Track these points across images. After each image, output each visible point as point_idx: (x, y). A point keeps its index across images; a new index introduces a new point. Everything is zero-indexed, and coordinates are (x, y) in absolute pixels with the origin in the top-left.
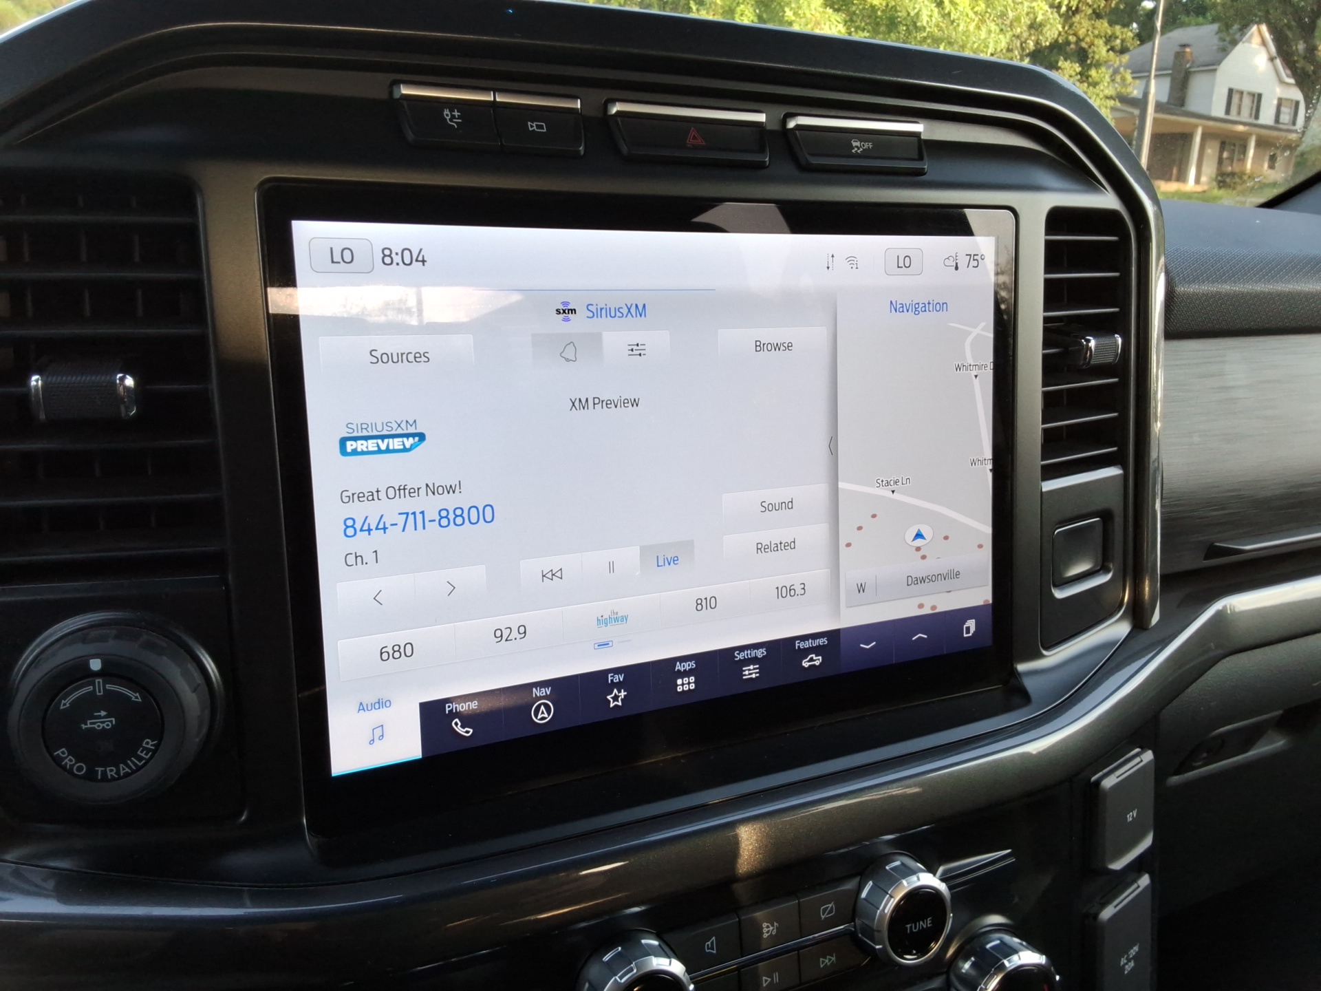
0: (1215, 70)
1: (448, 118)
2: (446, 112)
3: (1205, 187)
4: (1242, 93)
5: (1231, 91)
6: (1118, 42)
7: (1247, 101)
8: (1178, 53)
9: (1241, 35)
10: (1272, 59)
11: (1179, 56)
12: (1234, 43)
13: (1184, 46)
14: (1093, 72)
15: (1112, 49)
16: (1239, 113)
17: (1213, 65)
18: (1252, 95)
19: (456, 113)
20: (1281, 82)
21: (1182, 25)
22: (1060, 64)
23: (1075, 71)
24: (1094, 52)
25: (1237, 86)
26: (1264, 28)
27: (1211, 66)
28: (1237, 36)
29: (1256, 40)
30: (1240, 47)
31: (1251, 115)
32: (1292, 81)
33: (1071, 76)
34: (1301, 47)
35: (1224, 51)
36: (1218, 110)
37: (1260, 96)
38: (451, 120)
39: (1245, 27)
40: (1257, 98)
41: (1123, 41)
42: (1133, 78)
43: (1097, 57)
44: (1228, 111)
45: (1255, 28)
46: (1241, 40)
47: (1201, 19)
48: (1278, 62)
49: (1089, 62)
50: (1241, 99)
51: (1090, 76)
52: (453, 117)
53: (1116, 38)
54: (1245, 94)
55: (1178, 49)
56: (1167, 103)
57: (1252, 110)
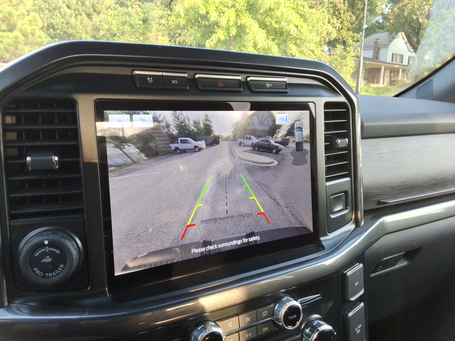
0: (388, 47)
1: (149, 80)
2: (148, 78)
3: (386, 86)
4: (397, 54)
5: (393, 54)
6: (356, 38)
7: (398, 57)
8: (375, 42)
9: (396, 36)
10: (406, 44)
11: (376, 43)
12: (394, 38)
13: (378, 39)
14: (348, 48)
15: (354, 41)
16: (396, 61)
17: (387, 45)
18: (400, 55)
19: (151, 79)
20: (409, 51)
21: (376, 33)
22: (337, 46)
23: (342, 48)
24: (348, 42)
25: (395, 52)
26: (403, 33)
27: (386, 46)
28: (395, 36)
29: (401, 37)
30: (395, 40)
31: (400, 62)
32: (413, 50)
33: (341, 50)
34: (415, 39)
35: (391, 41)
36: (389, 60)
37: (403, 56)
38: (150, 81)
39: (397, 33)
40: (402, 56)
41: (357, 38)
43: (349, 43)
44: (392, 61)
45: (400, 33)
46: (396, 37)
47: (382, 31)
48: (408, 44)
49: (346, 45)
50: (397, 56)
51: (347, 50)
52: (150, 80)
53: (355, 37)
54: (398, 55)
55: (375, 40)
56: (373, 58)
57: (400, 60)
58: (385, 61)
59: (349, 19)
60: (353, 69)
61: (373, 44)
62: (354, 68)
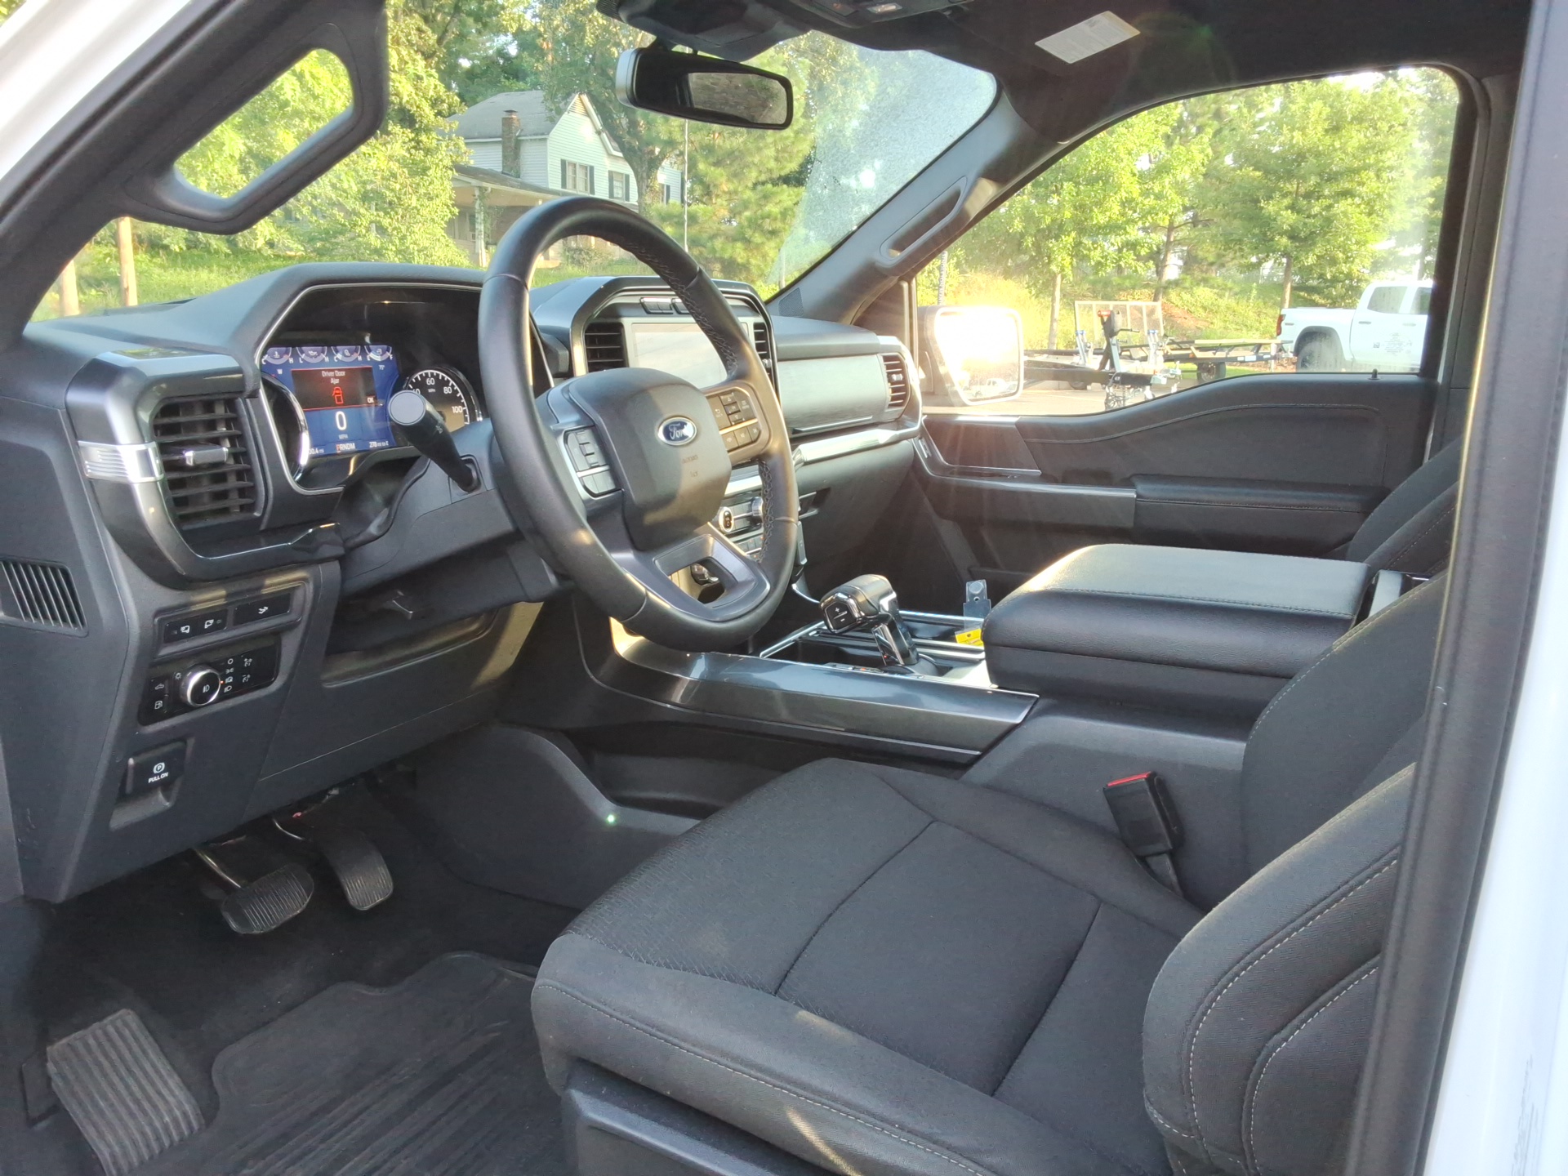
0: (545, 140)
3: (556, 263)
4: (575, 165)
5: (563, 163)
6: (445, 106)
7: (580, 174)
8: (504, 119)
9: (565, 104)
10: (599, 133)
11: (507, 122)
12: (560, 112)
13: (511, 112)
14: (423, 138)
15: (439, 113)
16: (575, 187)
17: (543, 134)
18: (585, 167)
20: (610, 155)
21: (503, 89)
22: (390, 128)
23: (408, 137)
24: (421, 116)
25: (568, 159)
26: (585, 98)
27: (542, 136)
28: (562, 105)
29: (579, 108)
30: (565, 116)
31: (586, 190)
32: (621, 155)
33: (404, 143)
34: (624, 122)
35: (553, 121)
36: (555, 183)
37: (592, 168)
39: (568, 95)
40: (590, 171)
41: (450, 106)
42: (467, 144)
43: (425, 121)
44: (564, 185)
45: (577, 97)
46: (565, 110)
47: (521, 84)
48: (604, 135)
49: (417, 126)
50: (575, 172)
51: (421, 141)
53: (443, 101)
54: (577, 167)
55: (505, 115)
56: (503, 173)
57: (586, 183)
58: (543, 185)
59: (414, 38)
60: (448, 206)
61: (498, 127)
62: (453, 205)
